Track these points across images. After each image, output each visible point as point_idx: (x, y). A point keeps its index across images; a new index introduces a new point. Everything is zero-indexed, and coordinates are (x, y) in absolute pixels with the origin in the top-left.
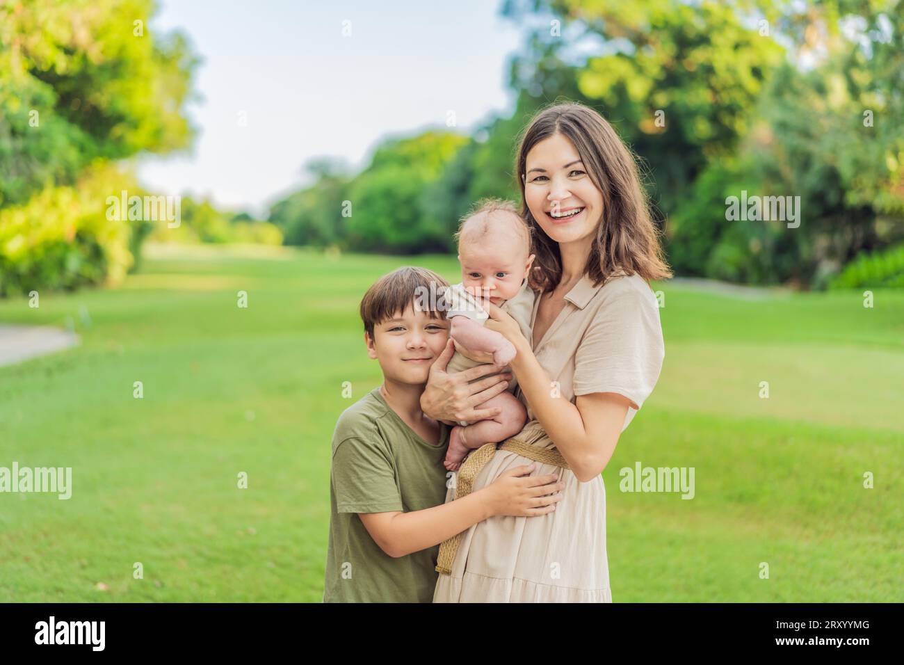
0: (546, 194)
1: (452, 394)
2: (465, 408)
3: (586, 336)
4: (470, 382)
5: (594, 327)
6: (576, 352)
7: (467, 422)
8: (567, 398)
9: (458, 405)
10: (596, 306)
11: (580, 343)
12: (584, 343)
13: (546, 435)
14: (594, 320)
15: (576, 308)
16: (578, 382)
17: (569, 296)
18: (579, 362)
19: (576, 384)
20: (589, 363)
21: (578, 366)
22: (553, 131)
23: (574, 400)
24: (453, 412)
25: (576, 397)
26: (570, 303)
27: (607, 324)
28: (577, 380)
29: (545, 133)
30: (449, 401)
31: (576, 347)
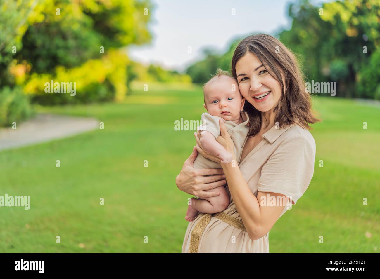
0: (249, 87)
1: (194, 181)
2: (199, 190)
3: (270, 158)
4: (205, 176)
5: (276, 154)
6: (263, 166)
7: (199, 197)
8: (252, 191)
9: (196, 187)
10: (278, 143)
11: (266, 162)
12: (268, 162)
13: (237, 211)
14: (277, 150)
15: (268, 142)
16: (261, 183)
17: (264, 135)
18: (264, 172)
19: (260, 185)
20: (269, 174)
21: (263, 174)
22: (246, 52)
23: (256, 194)
24: (192, 190)
25: (258, 192)
26: (265, 139)
27: (283, 154)
28: (261, 182)
29: (242, 54)
30: (192, 184)
31: (263, 163)
